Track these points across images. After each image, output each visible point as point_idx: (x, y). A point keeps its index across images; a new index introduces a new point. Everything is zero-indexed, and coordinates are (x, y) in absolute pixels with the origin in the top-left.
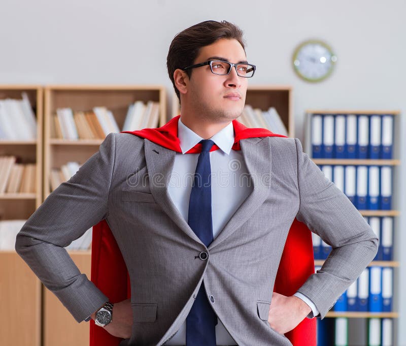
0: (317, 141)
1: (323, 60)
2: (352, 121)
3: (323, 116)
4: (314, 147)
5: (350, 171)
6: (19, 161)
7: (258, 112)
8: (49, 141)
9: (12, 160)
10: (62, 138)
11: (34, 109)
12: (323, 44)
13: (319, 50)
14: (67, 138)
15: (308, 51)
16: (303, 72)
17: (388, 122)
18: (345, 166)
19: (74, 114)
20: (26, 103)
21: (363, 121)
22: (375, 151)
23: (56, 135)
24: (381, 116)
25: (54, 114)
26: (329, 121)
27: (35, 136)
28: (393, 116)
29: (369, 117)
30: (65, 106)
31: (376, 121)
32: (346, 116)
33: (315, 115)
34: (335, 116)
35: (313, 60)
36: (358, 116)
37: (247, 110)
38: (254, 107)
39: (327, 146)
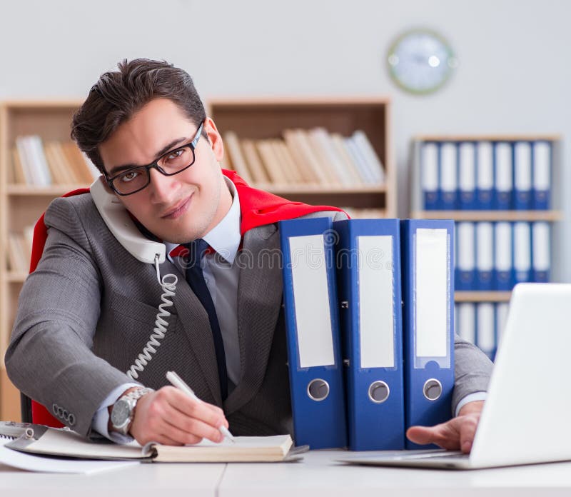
0: (430, 183)
1: (434, 62)
2: (485, 151)
3: (439, 144)
4: (427, 194)
7: (337, 140)
8: (5, 188)
10: (26, 183)
12: (435, 35)
13: (429, 45)
14: (33, 183)
15: (412, 46)
16: (404, 78)
17: (542, 152)
19: (45, 144)
21: (504, 152)
22: (522, 199)
23: (15, 178)
24: (532, 143)
25: (12, 146)
26: (449, 152)
28: (551, 143)
29: (513, 144)
30: (28, 133)
31: (523, 151)
32: (475, 143)
33: (427, 142)
34: (458, 144)
35: (421, 59)
36: (495, 143)
37: (320, 136)
38: (331, 130)
39: (447, 193)
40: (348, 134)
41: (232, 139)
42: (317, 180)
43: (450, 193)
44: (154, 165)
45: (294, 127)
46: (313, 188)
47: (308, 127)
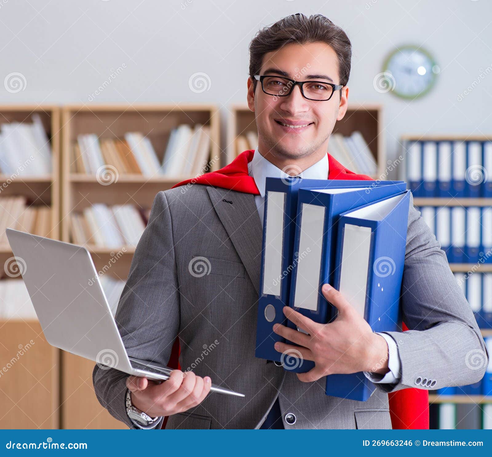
0: (415, 175)
1: (422, 71)
2: (460, 149)
3: (422, 143)
5: (458, 214)
6: (29, 203)
7: (338, 139)
8: (68, 177)
9: (21, 202)
10: (85, 173)
11: (49, 136)
12: (422, 51)
13: (417, 58)
14: (90, 172)
15: (403, 59)
18: (451, 208)
19: (101, 141)
20: (37, 128)
23: (76, 169)
25: (75, 142)
26: (430, 150)
27: (50, 171)
29: (482, 143)
30: (88, 131)
32: (452, 142)
33: (412, 141)
34: (438, 143)
35: (409, 71)
36: (467, 143)
39: (428, 183)
40: (347, 134)
41: (252, 138)
43: (431, 183)
44: (300, 84)
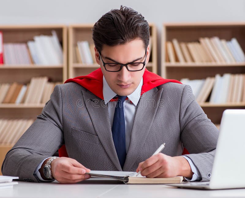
6: (50, 80)
8: (72, 65)
9: (45, 80)
10: (82, 62)
11: (61, 43)
14: (85, 62)
20: (54, 39)
23: (77, 60)
25: (75, 45)
27: (62, 62)
30: (83, 40)
37: (216, 40)
38: (221, 38)
40: (229, 39)
41: (175, 42)
42: (215, 61)
44: (126, 65)
45: (204, 36)
46: (213, 64)
47: (210, 37)
